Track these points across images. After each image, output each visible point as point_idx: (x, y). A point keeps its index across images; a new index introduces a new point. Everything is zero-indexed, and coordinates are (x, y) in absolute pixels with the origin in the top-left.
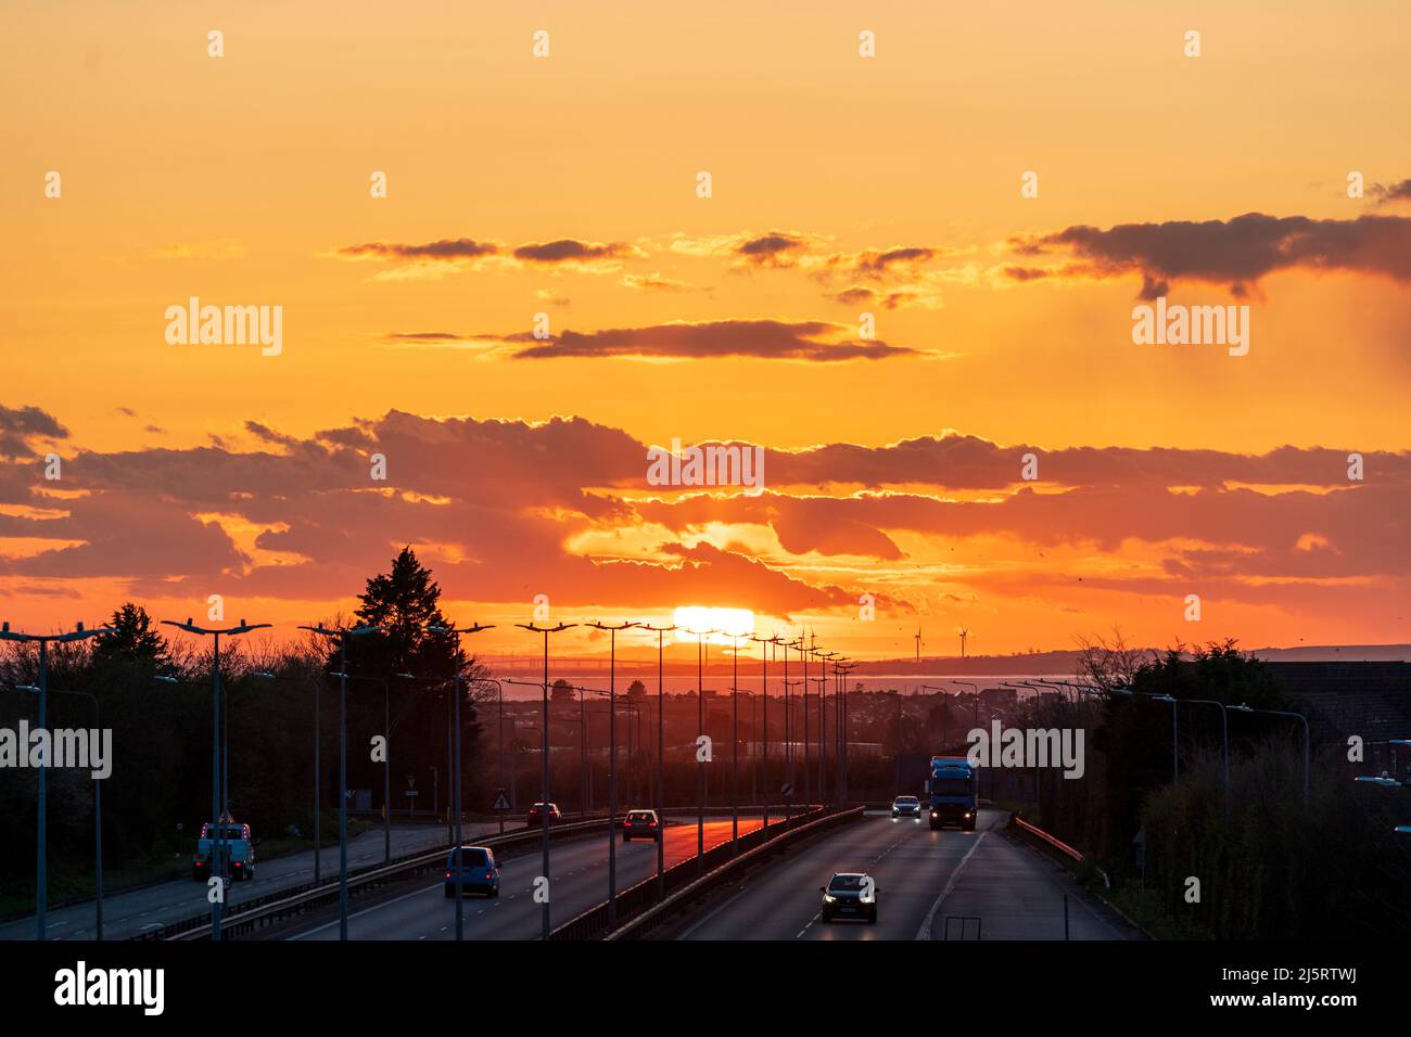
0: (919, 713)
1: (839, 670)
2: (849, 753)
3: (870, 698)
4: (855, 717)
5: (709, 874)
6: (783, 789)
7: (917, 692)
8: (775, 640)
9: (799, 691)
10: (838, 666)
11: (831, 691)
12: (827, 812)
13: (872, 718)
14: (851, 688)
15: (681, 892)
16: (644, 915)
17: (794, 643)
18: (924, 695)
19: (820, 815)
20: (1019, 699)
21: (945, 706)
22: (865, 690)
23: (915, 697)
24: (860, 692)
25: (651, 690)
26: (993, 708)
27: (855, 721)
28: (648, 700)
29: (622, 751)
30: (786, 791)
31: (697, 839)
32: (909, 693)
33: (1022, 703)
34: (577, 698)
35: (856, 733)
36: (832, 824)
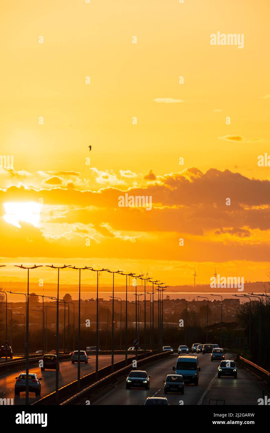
0: (196, 309)
1: (160, 289)
2: (164, 326)
3: (173, 302)
4: (166, 311)
5: (101, 380)
6: (134, 342)
7: (194, 300)
8: (131, 275)
9: (141, 299)
10: (159, 287)
11: (156, 299)
12: (154, 353)
13: (174, 312)
14: (165, 298)
15: (88, 388)
16: (71, 398)
17: (140, 276)
18: (197, 301)
19: (151, 354)
20: (241, 303)
21: (208, 306)
22: (171, 299)
23: (194, 302)
24: (169, 299)
25: (75, 298)
26: (229, 308)
27: (166, 313)
28: (73, 302)
29: (61, 326)
30: (136, 343)
31: (95, 364)
32: (191, 300)
33: (242, 305)
34: (41, 301)
35: (166, 318)
36: (156, 358)
